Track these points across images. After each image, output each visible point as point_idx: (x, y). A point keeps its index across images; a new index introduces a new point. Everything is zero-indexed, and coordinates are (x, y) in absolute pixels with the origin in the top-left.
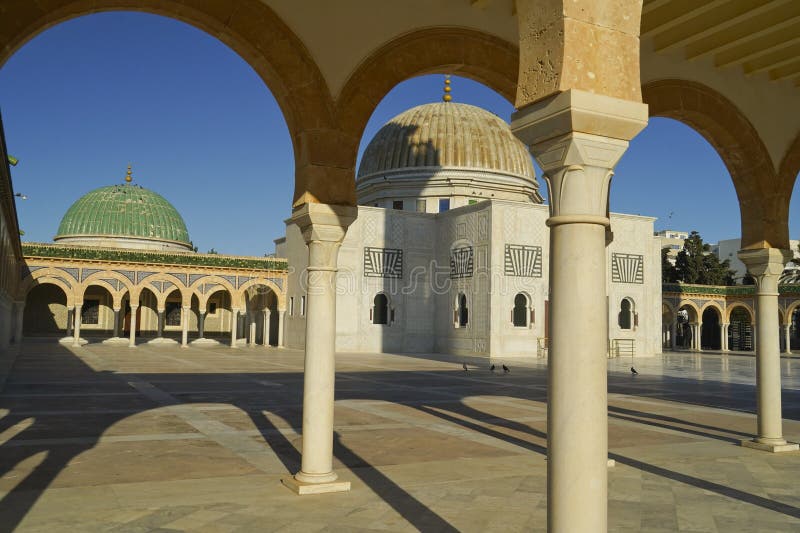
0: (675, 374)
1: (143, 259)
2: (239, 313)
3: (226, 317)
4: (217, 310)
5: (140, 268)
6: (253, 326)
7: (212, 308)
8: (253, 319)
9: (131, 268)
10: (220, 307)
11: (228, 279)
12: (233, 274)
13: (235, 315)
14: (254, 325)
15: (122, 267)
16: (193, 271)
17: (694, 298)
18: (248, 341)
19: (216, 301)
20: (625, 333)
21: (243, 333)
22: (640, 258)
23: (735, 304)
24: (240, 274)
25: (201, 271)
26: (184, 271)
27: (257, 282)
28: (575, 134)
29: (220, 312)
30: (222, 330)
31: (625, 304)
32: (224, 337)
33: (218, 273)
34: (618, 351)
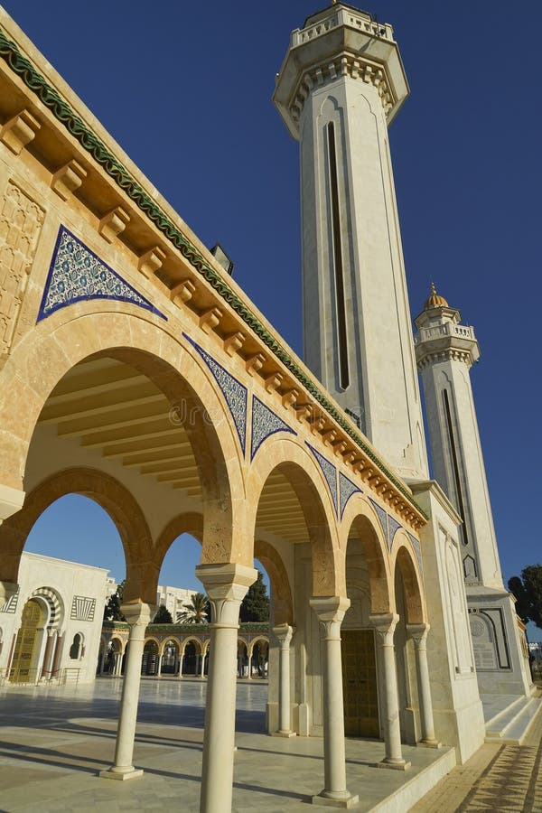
0: (103, 697)
17: (121, 632)
20: (74, 663)
22: (94, 600)
23: (149, 638)
28: (234, 584)
31: (77, 638)
34: (65, 679)
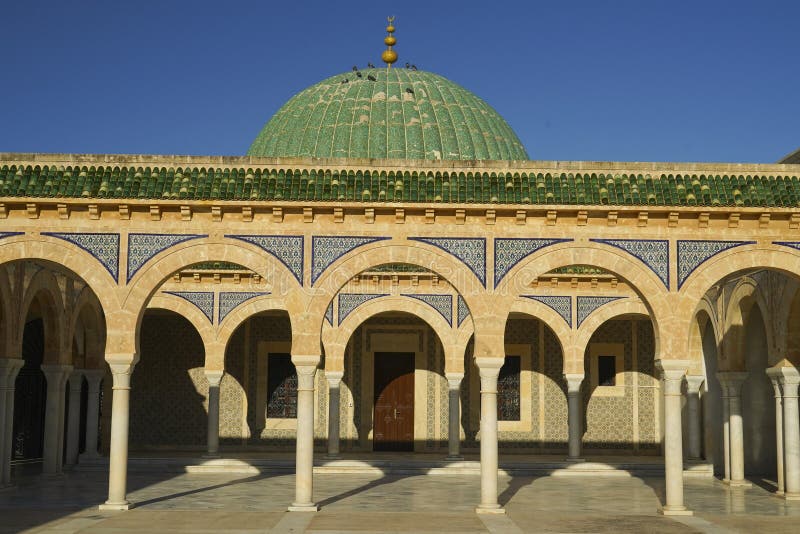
1: (328, 191)
2: (684, 384)
3: (646, 394)
4: (620, 377)
5: (321, 225)
6: (735, 426)
7: (602, 369)
8: (734, 403)
9: (294, 225)
10: (628, 368)
11: (638, 249)
12: (656, 230)
13: (674, 388)
14: (736, 421)
15: (262, 224)
16: (507, 227)
18: (720, 473)
19: (616, 350)
21: (703, 447)
24: (685, 230)
25: (536, 227)
26: (475, 227)
27: (753, 259)
29: (627, 384)
30: (636, 438)
32: (645, 460)
33: (600, 229)
